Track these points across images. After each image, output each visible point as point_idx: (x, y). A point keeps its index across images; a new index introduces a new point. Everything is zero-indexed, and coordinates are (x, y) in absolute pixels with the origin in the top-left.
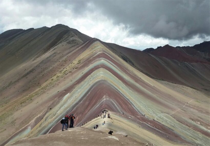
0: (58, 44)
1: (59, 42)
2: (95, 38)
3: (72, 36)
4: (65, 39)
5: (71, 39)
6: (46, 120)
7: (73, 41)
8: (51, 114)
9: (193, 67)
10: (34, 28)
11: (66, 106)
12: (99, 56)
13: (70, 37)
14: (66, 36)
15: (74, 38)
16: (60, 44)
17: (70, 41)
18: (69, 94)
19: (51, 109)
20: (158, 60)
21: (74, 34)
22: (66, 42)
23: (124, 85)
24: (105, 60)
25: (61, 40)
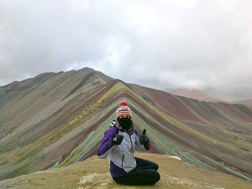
0: (85, 85)
1: (85, 84)
2: (118, 79)
3: (97, 78)
4: (90, 81)
5: (96, 80)
6: (72, 156)
7: (98, 82)
8: (77, 151)
9: (214, 107)
10: (64, 72)
11: (91, 143)
12: (121, 96)
13: (95, 79)
14: (91, 78)
15: (99, 80)
16: (86, 86)
17: (95, 83)
18: (93, 132)
19: (77, 145)
20: (179, 99)
21: (99, 76)
22: (91, 83)
23: (146, 124)
24: (127, 99)
25: (87, 82)
